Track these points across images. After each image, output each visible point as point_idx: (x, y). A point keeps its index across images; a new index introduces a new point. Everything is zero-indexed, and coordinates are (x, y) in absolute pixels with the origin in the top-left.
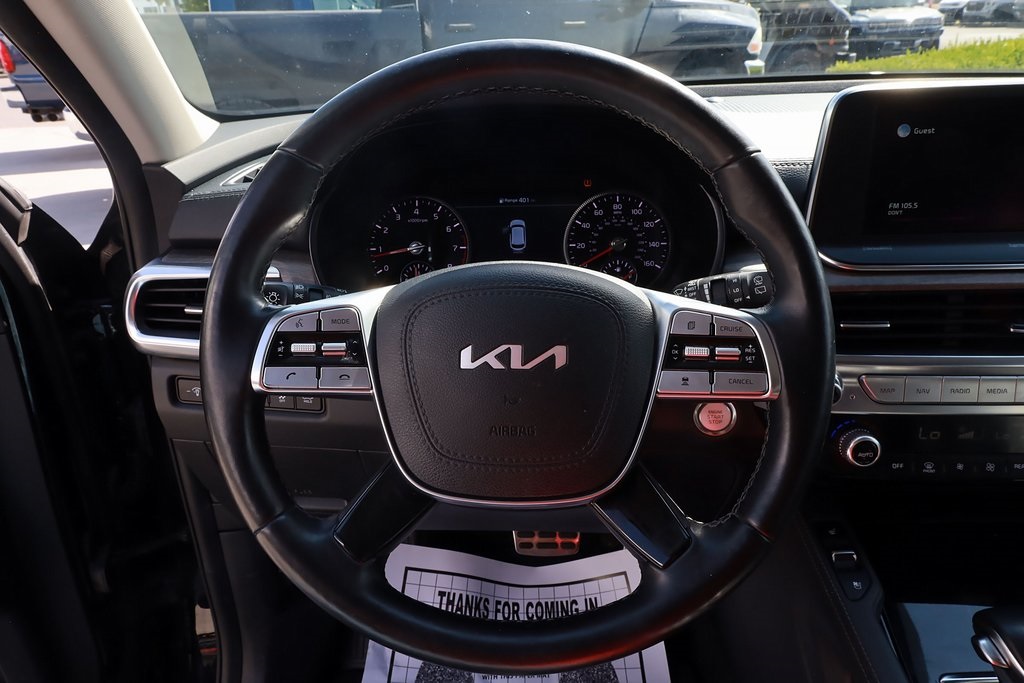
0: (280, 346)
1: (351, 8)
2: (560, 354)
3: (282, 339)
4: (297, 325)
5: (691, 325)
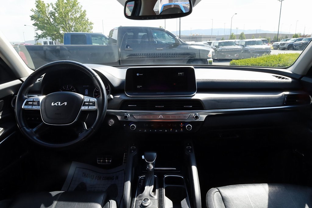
1: (103, 44)
2: (66, 103)
3: (28, 102)
4: (30, 100)
5: (87, 100)
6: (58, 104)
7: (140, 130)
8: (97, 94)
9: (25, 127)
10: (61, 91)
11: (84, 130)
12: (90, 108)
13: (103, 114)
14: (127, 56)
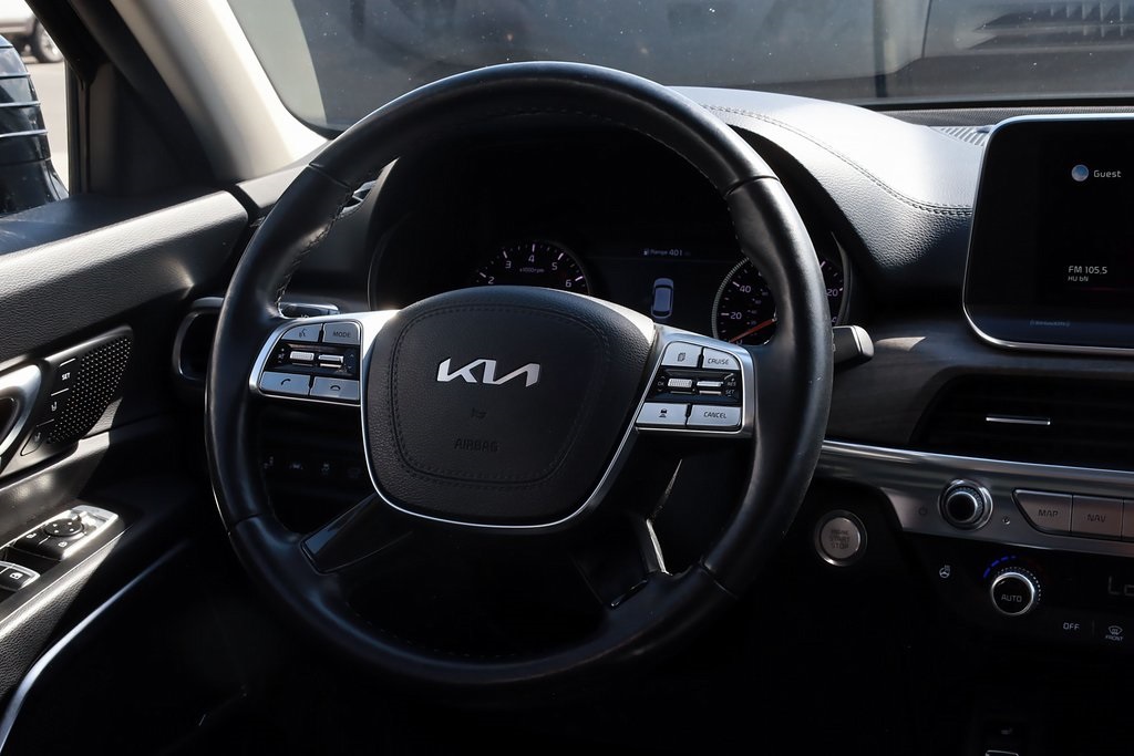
0: (281, 353)
2: (532, 372)
3: (283, 346)
4: (300, 335)
5: (682, 356)
6: (478, 372)
7: (1068, 626)
8: (737, 316)
9: (257, 521)
10: (484, 283)
11: (646, 574)
12: (702, 415)
13: (795, 467)
14: (991, 24)
